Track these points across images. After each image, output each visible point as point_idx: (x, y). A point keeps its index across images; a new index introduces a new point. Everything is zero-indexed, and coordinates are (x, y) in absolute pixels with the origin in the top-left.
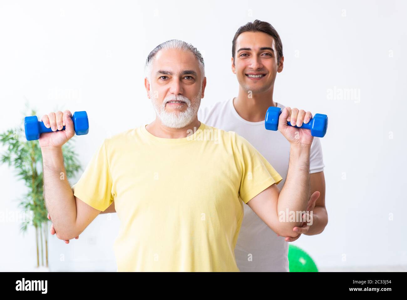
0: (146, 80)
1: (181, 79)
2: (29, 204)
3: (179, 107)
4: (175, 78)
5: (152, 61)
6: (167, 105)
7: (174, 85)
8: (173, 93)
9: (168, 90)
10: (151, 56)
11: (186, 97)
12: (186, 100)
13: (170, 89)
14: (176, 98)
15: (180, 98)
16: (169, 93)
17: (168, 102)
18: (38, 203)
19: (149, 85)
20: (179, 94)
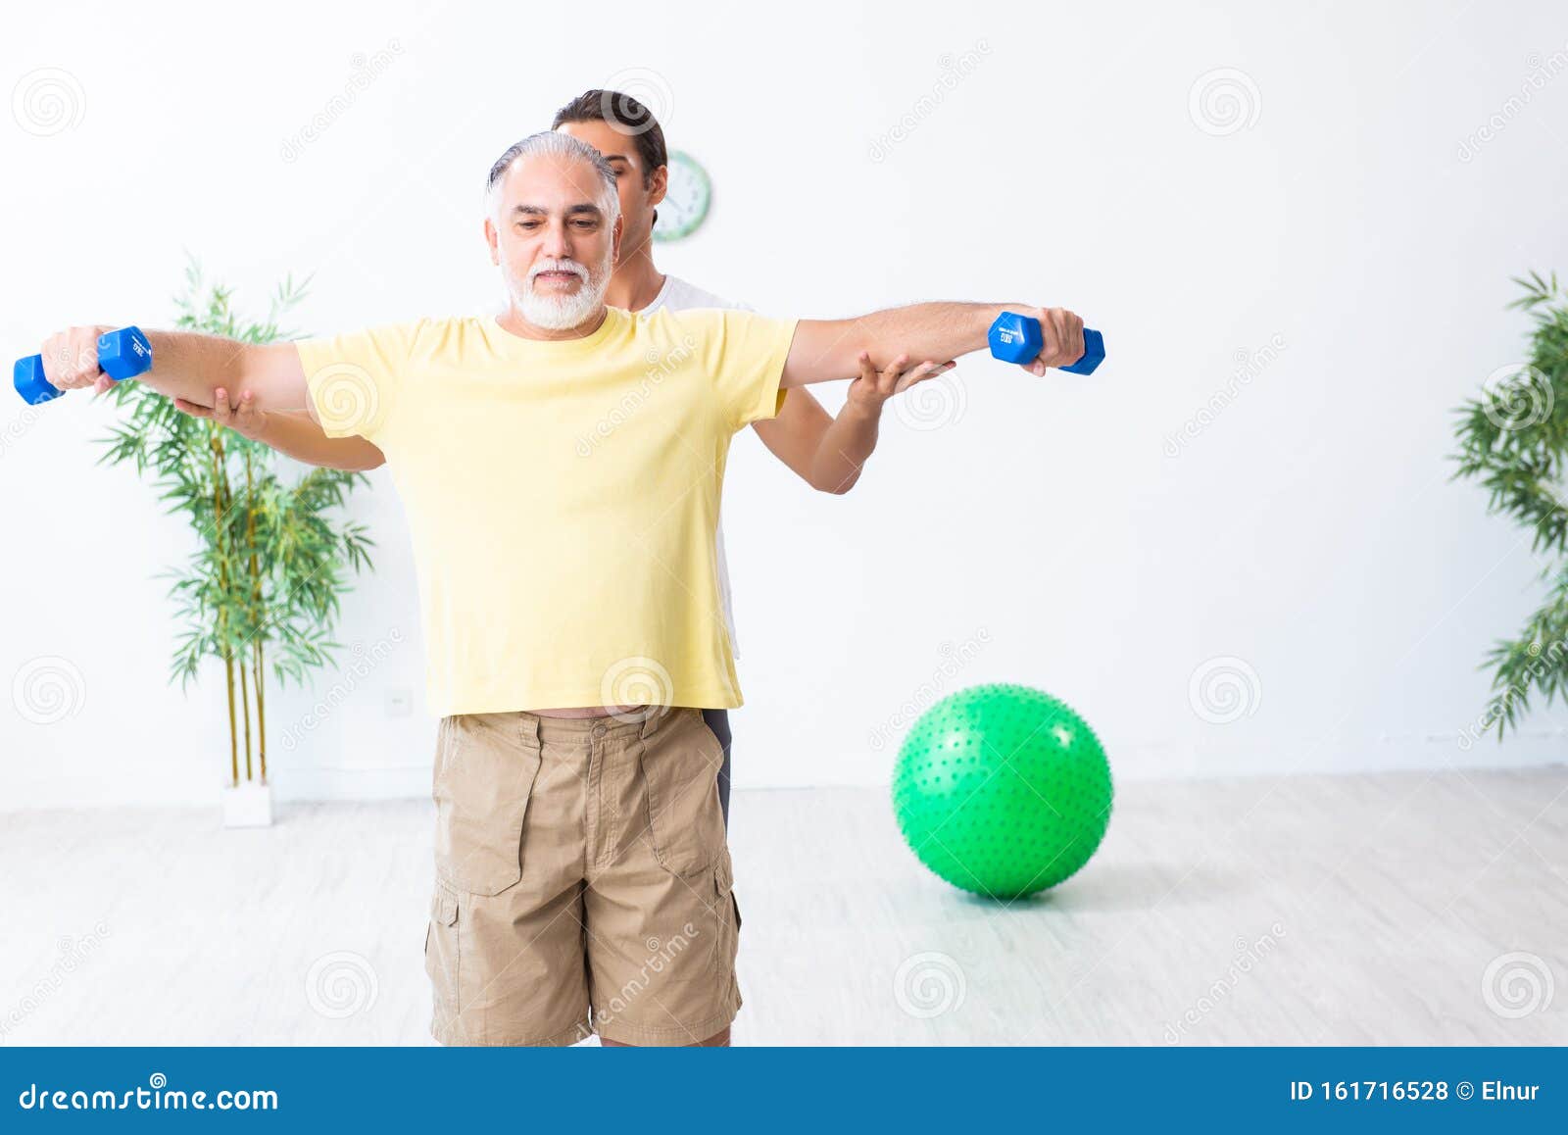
0: (487, 224)
1: (566, 223)
2: (207, 587)
3: (565, 284)
4: (555, 222)
5: (500, 181)
6: (538, 279)
7: (551, 238)
8: (549, 256)
9: (539, 248)
10: (498, 171)
11: (579, 262)
12: (579, 269)
13: (544, 248)
14: (557, 267)
15: (566, 266)
16: (540, 255)
17: (538, 275)
18: (236, 582)
19: (495, 235)
20: (564, 257)
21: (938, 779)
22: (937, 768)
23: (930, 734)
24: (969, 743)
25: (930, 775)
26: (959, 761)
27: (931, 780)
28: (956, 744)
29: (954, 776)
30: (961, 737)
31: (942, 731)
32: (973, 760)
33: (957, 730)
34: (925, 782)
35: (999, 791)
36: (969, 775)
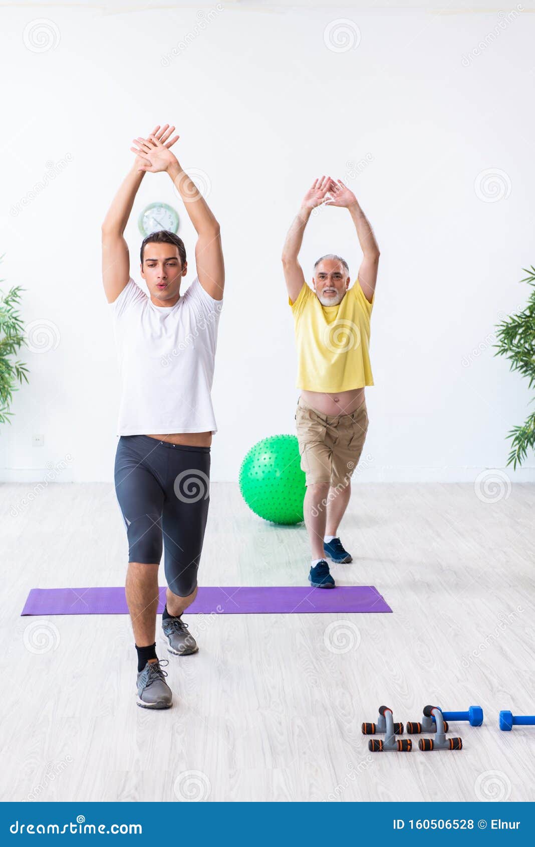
21: (257, 473)
22: (256, 469)
23: (254, 455)
24: (270, 458)
25: (253, 471)
26: (265, 466)
27: (254, 473)
28: (265, 459)
29: (263, 472)
30: (267, 456)
31: (259, 453)
32: (271, 465)
33: (266, 453)
34: (251, 474)
35: (281, 479)
36: (269, 472)
